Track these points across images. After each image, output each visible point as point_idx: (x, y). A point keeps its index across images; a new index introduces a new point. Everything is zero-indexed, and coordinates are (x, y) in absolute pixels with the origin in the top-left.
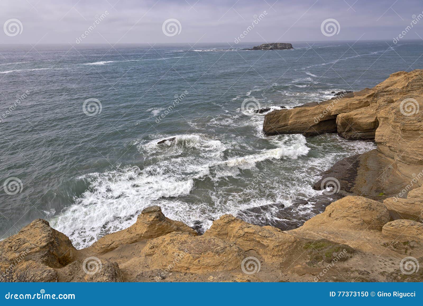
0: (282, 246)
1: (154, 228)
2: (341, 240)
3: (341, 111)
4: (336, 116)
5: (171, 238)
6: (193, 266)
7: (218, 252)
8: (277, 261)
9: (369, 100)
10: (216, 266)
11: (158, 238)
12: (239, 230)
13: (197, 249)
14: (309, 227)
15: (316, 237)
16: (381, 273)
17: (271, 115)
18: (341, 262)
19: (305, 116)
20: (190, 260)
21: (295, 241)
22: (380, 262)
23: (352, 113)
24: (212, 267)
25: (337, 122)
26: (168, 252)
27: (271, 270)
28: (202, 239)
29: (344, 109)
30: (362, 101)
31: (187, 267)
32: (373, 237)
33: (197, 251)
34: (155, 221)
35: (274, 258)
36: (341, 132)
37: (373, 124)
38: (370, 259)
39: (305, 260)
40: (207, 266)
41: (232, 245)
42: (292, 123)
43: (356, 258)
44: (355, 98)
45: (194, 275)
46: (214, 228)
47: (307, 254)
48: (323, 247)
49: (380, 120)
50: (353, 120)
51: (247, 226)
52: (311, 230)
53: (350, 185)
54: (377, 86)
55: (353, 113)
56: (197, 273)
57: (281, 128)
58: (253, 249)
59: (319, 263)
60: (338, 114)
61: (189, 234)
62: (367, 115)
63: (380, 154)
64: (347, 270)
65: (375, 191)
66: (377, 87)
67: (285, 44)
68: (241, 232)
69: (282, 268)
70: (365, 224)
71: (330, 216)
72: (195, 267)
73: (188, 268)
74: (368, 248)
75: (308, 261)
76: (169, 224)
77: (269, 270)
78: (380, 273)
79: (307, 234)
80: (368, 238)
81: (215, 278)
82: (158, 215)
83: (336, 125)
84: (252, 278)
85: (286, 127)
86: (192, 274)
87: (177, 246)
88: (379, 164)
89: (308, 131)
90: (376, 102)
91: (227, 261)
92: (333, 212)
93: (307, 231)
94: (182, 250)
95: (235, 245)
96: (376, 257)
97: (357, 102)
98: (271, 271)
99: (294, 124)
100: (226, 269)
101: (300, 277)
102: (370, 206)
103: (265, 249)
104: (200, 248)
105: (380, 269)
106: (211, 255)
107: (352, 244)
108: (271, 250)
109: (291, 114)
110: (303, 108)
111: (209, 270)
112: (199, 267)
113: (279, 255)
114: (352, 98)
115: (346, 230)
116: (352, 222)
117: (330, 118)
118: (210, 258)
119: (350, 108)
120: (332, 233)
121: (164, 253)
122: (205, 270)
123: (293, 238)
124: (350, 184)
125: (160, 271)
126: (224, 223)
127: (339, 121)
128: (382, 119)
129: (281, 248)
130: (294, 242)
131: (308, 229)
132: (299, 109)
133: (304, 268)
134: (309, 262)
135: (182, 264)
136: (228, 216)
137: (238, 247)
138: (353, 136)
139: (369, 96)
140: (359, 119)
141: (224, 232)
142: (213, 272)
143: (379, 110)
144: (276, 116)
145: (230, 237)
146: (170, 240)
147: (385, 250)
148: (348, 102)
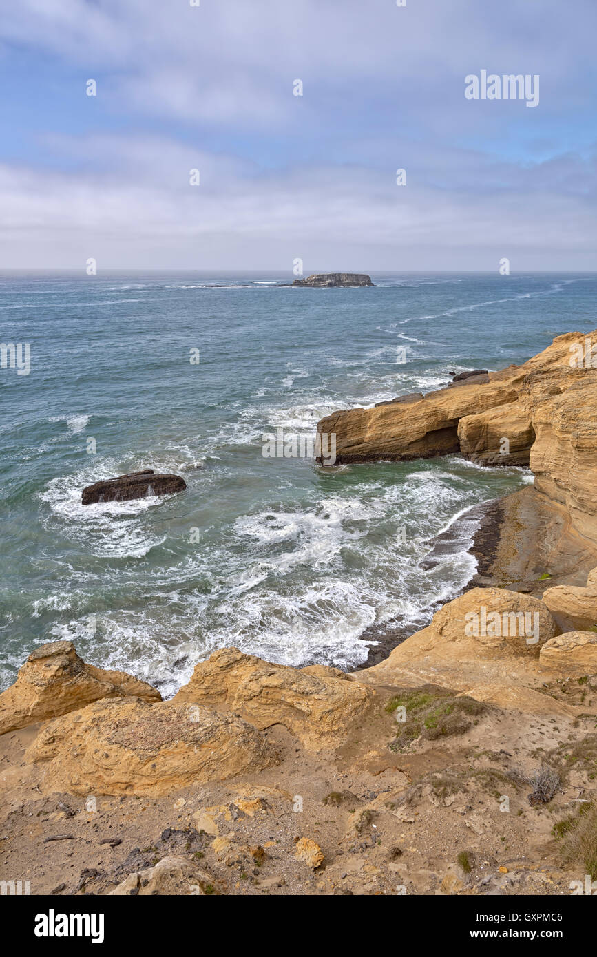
0: (339, 710)
1: (58, 694)
2: (462, 684)
3: (467, 411)
4: (456, 420)
5: (96, 716)
6: (140, 779)
7: (197, 741)
8: (330, 745)
9: (516, 389)
10: (192, 773)
11: (66, 715)
12: (250, 681)
13: (150, 739)
14: (401, 659)
15: (414, 680)
16: (533, 752)
17: (329, 421)
18: (456, 736)
19: (398, 423)
20: (133, 765)
21: (368, 696)
22: (533, 729)
23: (487, 416)
24: (182, 778)
25: (460, 434)
26: (85, 750)
27: (316, 767)
28: (165, 711)
29: (473, 408)
30: (504, 392)
31: (126, 783)
32: (522, 672)
33: (151, 743)
34: (59, 677)
35: (323, 739)
36: (468, 453)
37: (525, 436)
38: (512, 722)
39: (387, 738)
40: (174, 776)
41: (230, 720)
42: (372, 437)
43: (486, 723)
44: (491, 384)
45: (142, 800)
46: (197, 682)
47: (391, 724)
48: (424, 705)
49: (536, 427)
50: (489, 427)
51: (267, 672)
52: (405, 667)
53: (487, 561)
54: (531, 360)
55: (488, 414)
56: (150, 795)
57: (351, 449)
58: (281, 721)
59: (413, 742)
60: (460, 418)
61: (139, 701)
62: (514, 419)
63: (540, 496)
64: (467, 753)
65: (533, 570)
66: (532, 362)
67: (357, 276)
68: (255, 687)
69: (340, 760)
70: (508, 645)
71: (441, 634)
72: (145, 781)
73: (129, 786)
74: (510, 700)
75: (392, 739)
76: (94, 680)
77: (310, 767)
78: (530, 752)
79: (396, 675)
80: (514, 675)
81: (190, 802)
82: (66, 662)
83: (459, 439)
84: (271, 795)
85: (361, 446)
86: (138, 798)
87: (107, 732)
88: (540, 515)
89: (405, 453)
90: (529, 393)
91: (218, 759)
92: (446, 624)
93: (397, 669)
94: (116, 743)
95: (237, 719)
96: (524, 718)
97: (494, 393)
98: (316, 771)
99: (377, 439)
100: (214, 777)
101: (375, 778)
102: (515, 607)
103: (304, 720)
104: (158, 733)
105: (532, 744)
106: (182, 749)
107: (478, 694)
108: (317, 722)
109: (370, 418)
110: (393, 406)
111: (176, 786)
112: (154, 780)
113: (334, 731)
114: (486, 386)
115: (472, 661)
116: (484, 644)
117: (446, 426)
118: (179, 756)
119: (482, 406)
120: (445, 669)
121: (75, 754)
122: (168, 786)
123: (363, 689)
124: (487, 558)
125: (66, 797)
126: (219, 669)
127: (462, 431)
128: (540, 426)
129: (337, 716)
130: (365, 700)
131: (398, 665)
132: (384, 409)
133: (383, 758)
134: (393, 743)
135: (116, 777)
136: (228, 651)
137: (245, 724)
138: (491, 460)
139: (516, 382)
140: (500, 427)
141: (218, 689)
142: (186, 788)
143: (534, 408)
144: (340, 423)
145: (232, 699)
146: (91, 720)
147: (540, 700)
148: (478, 392)
